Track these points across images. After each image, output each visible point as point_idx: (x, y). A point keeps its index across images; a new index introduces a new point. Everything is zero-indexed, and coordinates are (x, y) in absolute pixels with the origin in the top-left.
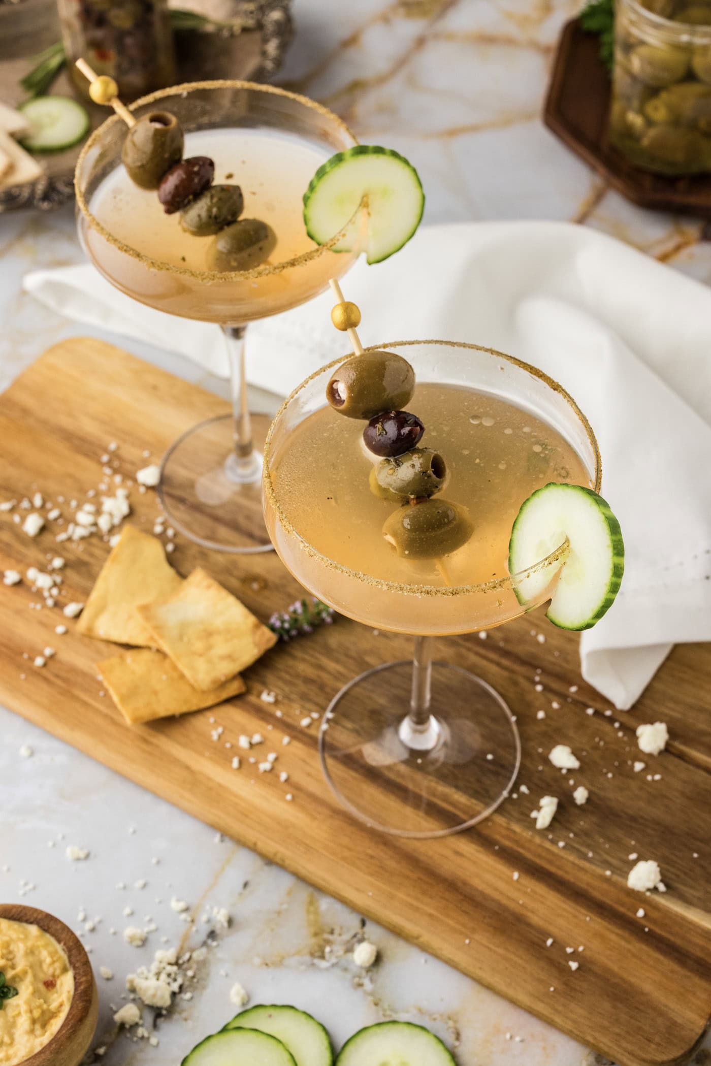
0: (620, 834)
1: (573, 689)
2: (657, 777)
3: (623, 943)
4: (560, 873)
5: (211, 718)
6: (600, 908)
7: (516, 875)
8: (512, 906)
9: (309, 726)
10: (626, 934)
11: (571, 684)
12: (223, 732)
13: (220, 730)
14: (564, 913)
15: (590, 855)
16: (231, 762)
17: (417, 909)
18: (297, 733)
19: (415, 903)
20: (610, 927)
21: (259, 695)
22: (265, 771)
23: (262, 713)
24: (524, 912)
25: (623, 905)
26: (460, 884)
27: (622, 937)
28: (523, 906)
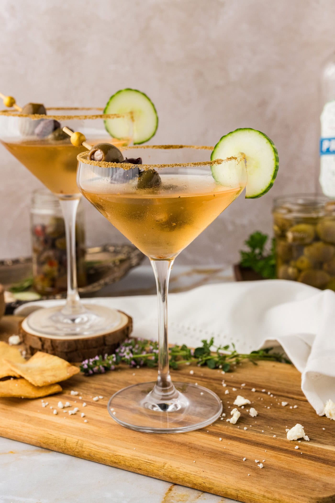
0: (278, 425)
1: (243, 385)
2: (295, 407)
3: (289, 458)
4: (246, 438)
5: (42, 400)
6: (273, 448)
7: (220, 439)
8: (220, 449)
9: (97, 401)
10: (290, 456)
11: (241, 384)
12: (48, 405)
13: (47, 404)
14: (251, 450)
15: (263, 431)
16: (52, 413)
17: (163, 453)
18: (89, 403)
19: (162, 451)
20: (279, 453)
21: (70, 394)
22: (72, 414)
23: (70, 399)
24: (228, 451)
25: (286, 446)
26: (187, 444)
27: (288, 457)
28: (226, 449)
